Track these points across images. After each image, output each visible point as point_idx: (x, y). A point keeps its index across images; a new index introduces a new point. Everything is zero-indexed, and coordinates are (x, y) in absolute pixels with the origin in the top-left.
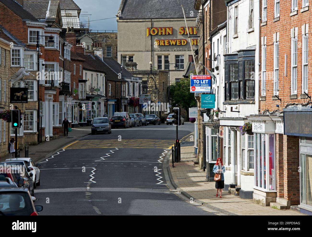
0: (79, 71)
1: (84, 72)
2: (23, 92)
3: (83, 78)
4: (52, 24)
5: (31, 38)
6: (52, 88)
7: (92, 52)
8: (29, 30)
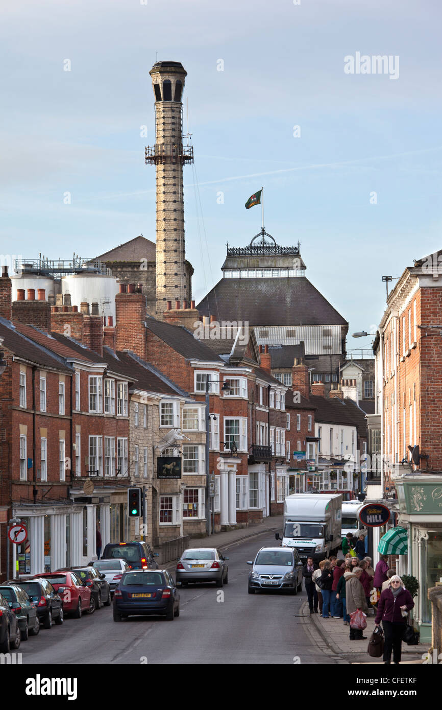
0: (307, 425)
1: (317, 425)
2: (175, 463)
3: (314, 435)
4: (239, 361)
5: (198, 385)
6: (233, 455)
7: (340, 394)
8: (196, 373)
